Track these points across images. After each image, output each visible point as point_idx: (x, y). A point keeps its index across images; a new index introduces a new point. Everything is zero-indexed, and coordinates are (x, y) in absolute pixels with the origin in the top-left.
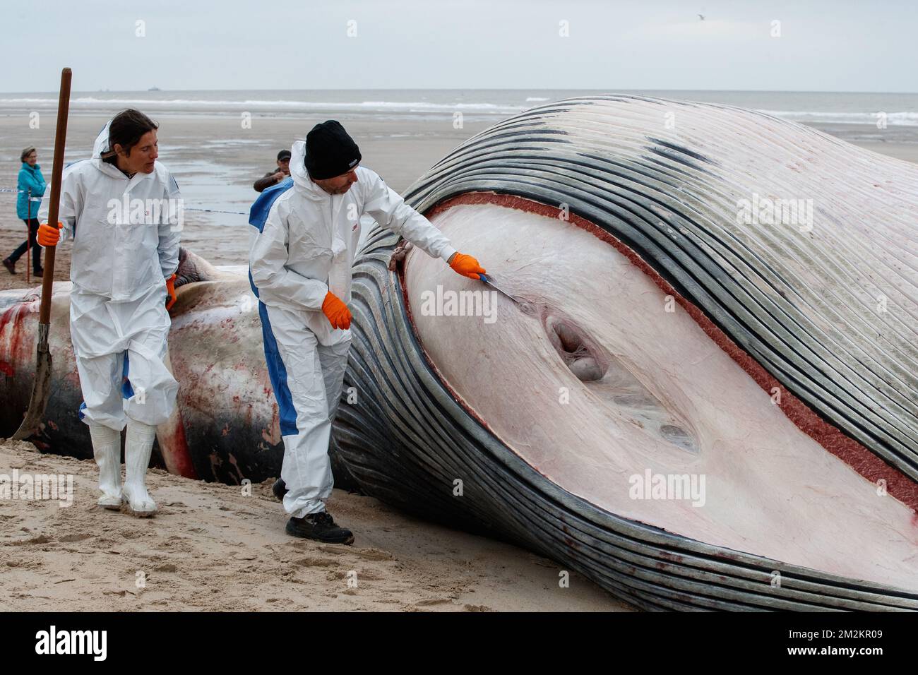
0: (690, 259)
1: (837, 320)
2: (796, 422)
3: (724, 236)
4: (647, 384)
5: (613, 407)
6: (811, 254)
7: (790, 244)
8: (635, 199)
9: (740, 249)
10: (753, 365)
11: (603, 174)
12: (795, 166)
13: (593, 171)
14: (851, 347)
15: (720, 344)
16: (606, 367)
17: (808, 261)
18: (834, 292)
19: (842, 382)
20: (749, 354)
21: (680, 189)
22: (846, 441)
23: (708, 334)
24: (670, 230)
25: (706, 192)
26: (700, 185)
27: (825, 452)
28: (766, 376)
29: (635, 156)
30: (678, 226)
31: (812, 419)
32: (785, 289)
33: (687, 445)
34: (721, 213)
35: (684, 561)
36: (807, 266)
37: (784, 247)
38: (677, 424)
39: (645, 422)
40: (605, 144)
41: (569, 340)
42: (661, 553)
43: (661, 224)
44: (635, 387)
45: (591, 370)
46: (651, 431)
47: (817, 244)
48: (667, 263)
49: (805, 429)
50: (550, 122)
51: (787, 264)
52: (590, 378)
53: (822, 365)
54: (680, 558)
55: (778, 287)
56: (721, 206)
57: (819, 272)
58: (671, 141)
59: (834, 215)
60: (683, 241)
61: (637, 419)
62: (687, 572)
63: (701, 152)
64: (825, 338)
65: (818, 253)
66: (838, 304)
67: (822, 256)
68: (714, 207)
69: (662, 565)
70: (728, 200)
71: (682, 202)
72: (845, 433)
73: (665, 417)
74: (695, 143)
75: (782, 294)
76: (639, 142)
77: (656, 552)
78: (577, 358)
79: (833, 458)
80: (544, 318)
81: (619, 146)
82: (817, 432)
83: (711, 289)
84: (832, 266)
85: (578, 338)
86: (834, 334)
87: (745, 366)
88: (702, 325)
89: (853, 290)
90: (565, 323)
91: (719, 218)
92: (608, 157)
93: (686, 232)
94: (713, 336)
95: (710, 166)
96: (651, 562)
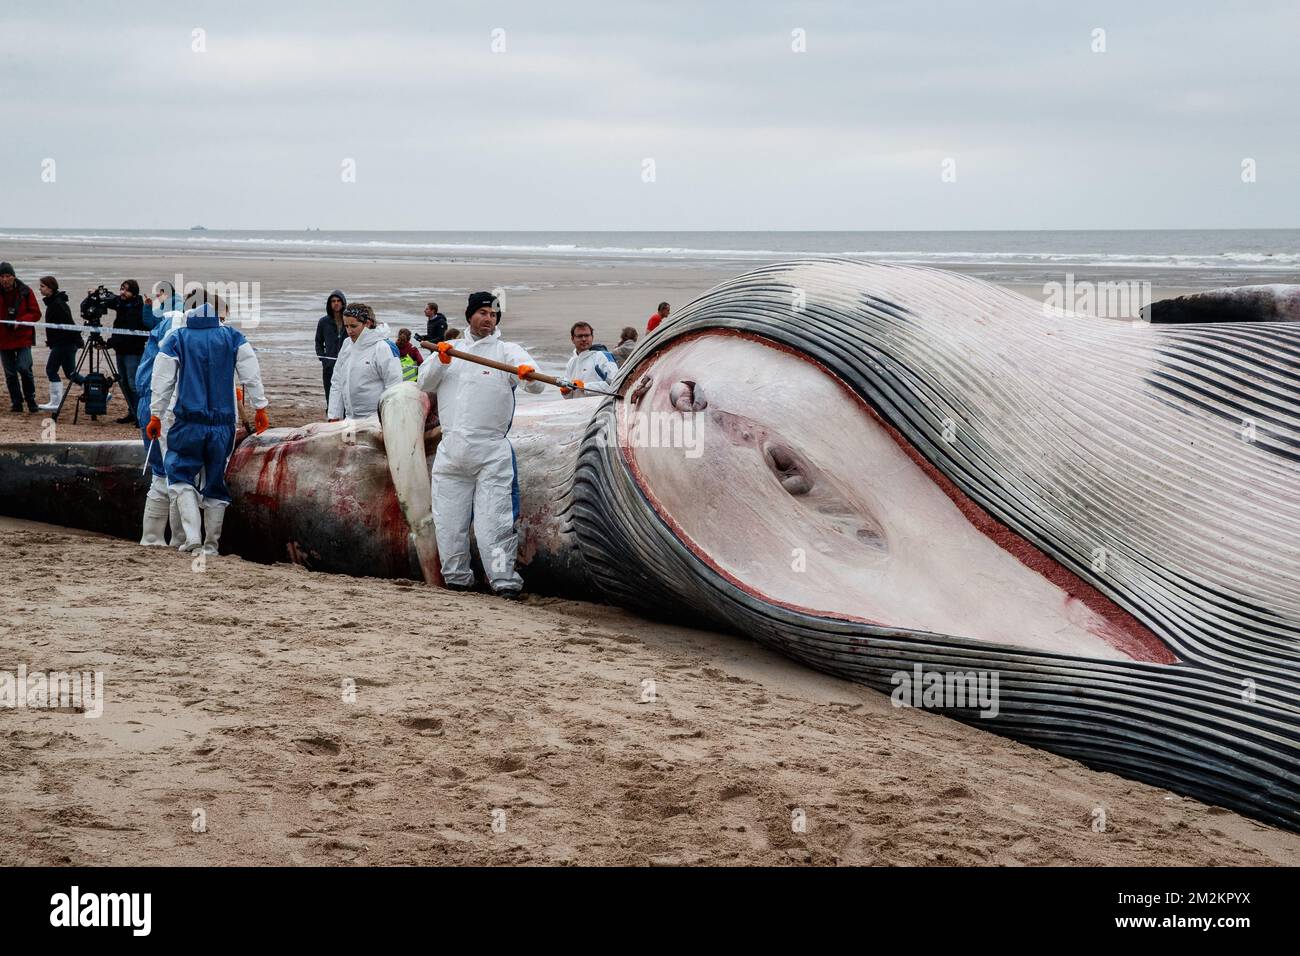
0: (891, 390)
1: (1010, 442)
2: (974, 523)
3: (921, 373)
4: (846, 494)
5: (818, 517)
6: (991, 390)
7: (974, 381)
8: (851, 341)
9: (933, 383)
10: (940, 476)
11: (826, 319)
12: (981, 320)
13: (818, 316)
14: (1021, 464)
15: (914, 460)
16: (812, 482)
17: (989, 395)
18: (1009, 420)
19: (1012, 490)
20: (937, 467)
21: (887, 335)
22: (1014, 538)
23: (904, 450)
24: (877, 367)
25: (907, 338)
26: (903, 332)
27: (997, 547)
28: (950, 485)
29: (852, 307)
30: (884, 363)
31: (986, 520)
32: (969, 417)
33: (879, 545)
34: (919, 354)
35: (870, 644)
36: (987, 398)
37: (970, 383)
38: (870, 528)
39: (845, 528)
40: (827, 296)
41: (782, 461)
42: (852, 639)
43: (871, 362)
44: (836, 499)
45: (799, 486)
46: (849, 535)
47: (996, 381)
48: (873, 393)
49: (981, 529)
50: (779, 278)
51: (972, 397)
52: (799, 492)
53: (997, 477)
54: (866, 641)
55: (964, 415)
56: (919, 349)
57: (997, 404)
58: (879, 297)
59: (1012, 360)
60: (888, 376)
61: (837, 526)
62: (873, 651)
63: (905, 306)
64: (1000, 456)
65: (997, 388)
66: (1011, 430)
67: (1000, 392)
68: (913, 350)
69: (854, 649)
70: (925, 344)
71: (888, 345)
72: (1012, 530)
73: (860, 522)
74: (900, 300)
75: (966, 420)
76: (854, 296)
77: (847, 639)
78: (789, 476)
79: (1004, 552)
80: (761, 443)
81: (839, 299)
82: (990, 531)
83: (908, 414)
84: (1009, 400)
85: (789, 459)
86: (1007, 453)
87: (934, 478)
88: (900, 444)
89: (1023, 418)
90: (779, 447)
91: (918, 359)
92: (829, 305)
93: (890, 369)
94: (909, 453)
95: (913, 318)
96: (844, 647)
